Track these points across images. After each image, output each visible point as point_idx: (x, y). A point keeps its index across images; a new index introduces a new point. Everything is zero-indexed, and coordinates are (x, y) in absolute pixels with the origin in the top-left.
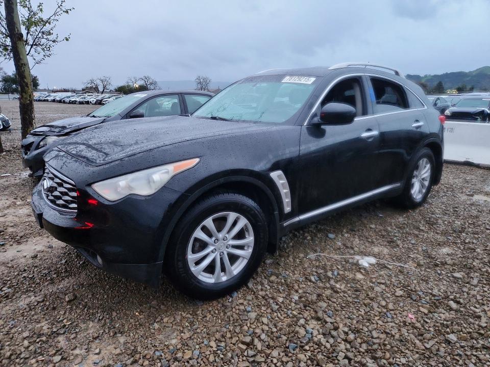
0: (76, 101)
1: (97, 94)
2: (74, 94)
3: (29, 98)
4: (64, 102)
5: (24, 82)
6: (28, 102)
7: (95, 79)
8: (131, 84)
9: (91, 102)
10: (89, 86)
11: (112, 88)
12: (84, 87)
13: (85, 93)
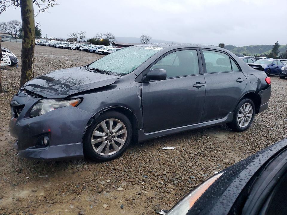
0: (63, 47)
1: (76, 43)
2: (62, 42)
3: (30, 44)
4: (56, 47)
5: (28, 27)
6: (30, 47)
7: (76, 33)
8: (98, 37)
9: (72, 48)
10: (72, 37)
11: (86, 40)
12: (68, 38)
13: (69, 42)
